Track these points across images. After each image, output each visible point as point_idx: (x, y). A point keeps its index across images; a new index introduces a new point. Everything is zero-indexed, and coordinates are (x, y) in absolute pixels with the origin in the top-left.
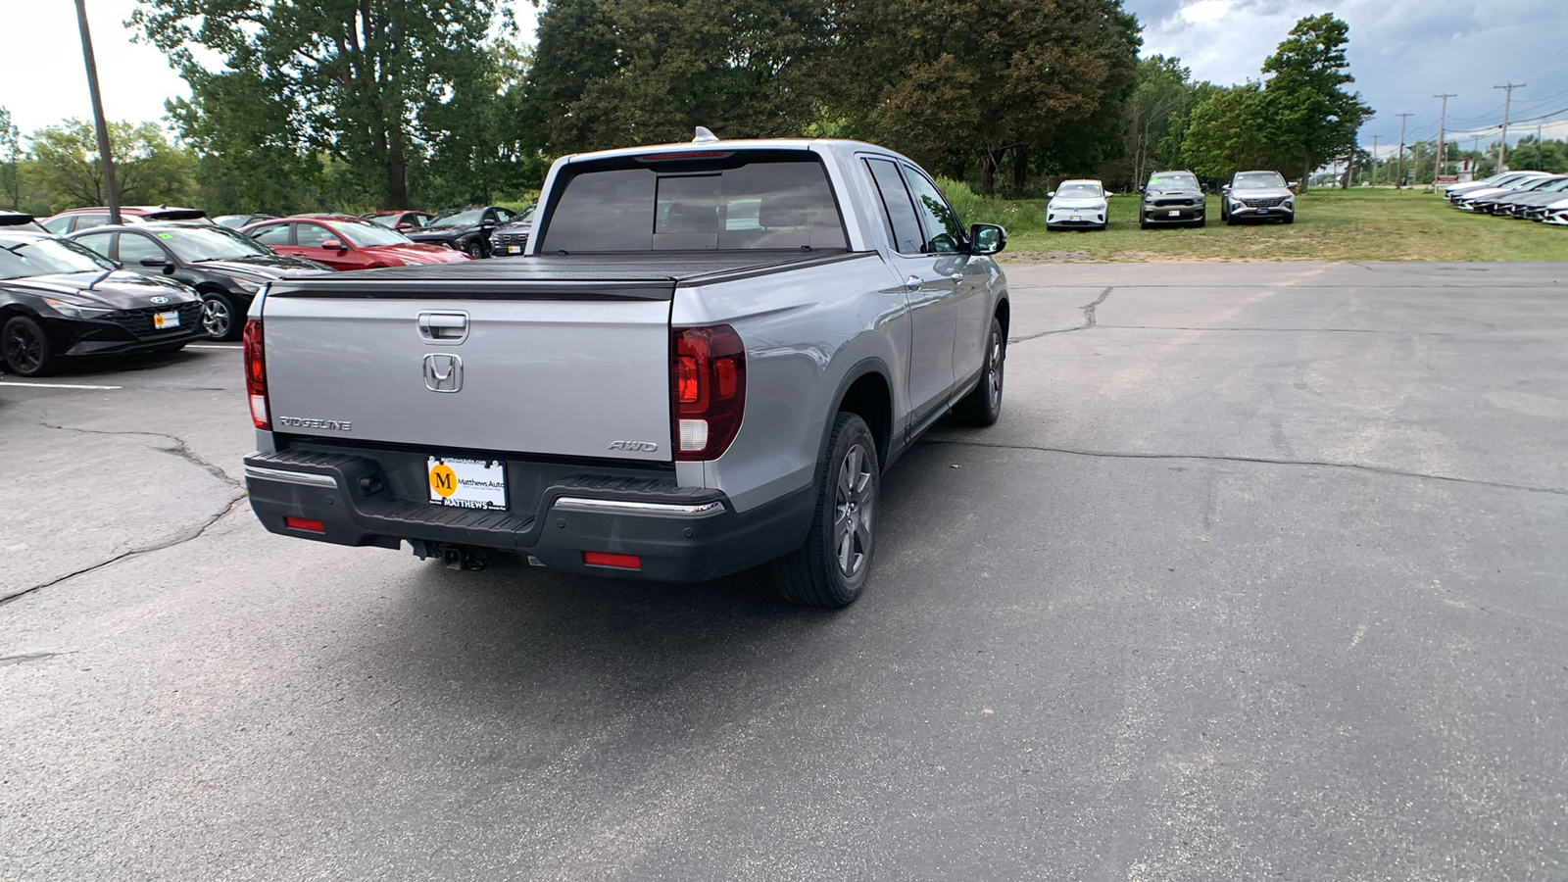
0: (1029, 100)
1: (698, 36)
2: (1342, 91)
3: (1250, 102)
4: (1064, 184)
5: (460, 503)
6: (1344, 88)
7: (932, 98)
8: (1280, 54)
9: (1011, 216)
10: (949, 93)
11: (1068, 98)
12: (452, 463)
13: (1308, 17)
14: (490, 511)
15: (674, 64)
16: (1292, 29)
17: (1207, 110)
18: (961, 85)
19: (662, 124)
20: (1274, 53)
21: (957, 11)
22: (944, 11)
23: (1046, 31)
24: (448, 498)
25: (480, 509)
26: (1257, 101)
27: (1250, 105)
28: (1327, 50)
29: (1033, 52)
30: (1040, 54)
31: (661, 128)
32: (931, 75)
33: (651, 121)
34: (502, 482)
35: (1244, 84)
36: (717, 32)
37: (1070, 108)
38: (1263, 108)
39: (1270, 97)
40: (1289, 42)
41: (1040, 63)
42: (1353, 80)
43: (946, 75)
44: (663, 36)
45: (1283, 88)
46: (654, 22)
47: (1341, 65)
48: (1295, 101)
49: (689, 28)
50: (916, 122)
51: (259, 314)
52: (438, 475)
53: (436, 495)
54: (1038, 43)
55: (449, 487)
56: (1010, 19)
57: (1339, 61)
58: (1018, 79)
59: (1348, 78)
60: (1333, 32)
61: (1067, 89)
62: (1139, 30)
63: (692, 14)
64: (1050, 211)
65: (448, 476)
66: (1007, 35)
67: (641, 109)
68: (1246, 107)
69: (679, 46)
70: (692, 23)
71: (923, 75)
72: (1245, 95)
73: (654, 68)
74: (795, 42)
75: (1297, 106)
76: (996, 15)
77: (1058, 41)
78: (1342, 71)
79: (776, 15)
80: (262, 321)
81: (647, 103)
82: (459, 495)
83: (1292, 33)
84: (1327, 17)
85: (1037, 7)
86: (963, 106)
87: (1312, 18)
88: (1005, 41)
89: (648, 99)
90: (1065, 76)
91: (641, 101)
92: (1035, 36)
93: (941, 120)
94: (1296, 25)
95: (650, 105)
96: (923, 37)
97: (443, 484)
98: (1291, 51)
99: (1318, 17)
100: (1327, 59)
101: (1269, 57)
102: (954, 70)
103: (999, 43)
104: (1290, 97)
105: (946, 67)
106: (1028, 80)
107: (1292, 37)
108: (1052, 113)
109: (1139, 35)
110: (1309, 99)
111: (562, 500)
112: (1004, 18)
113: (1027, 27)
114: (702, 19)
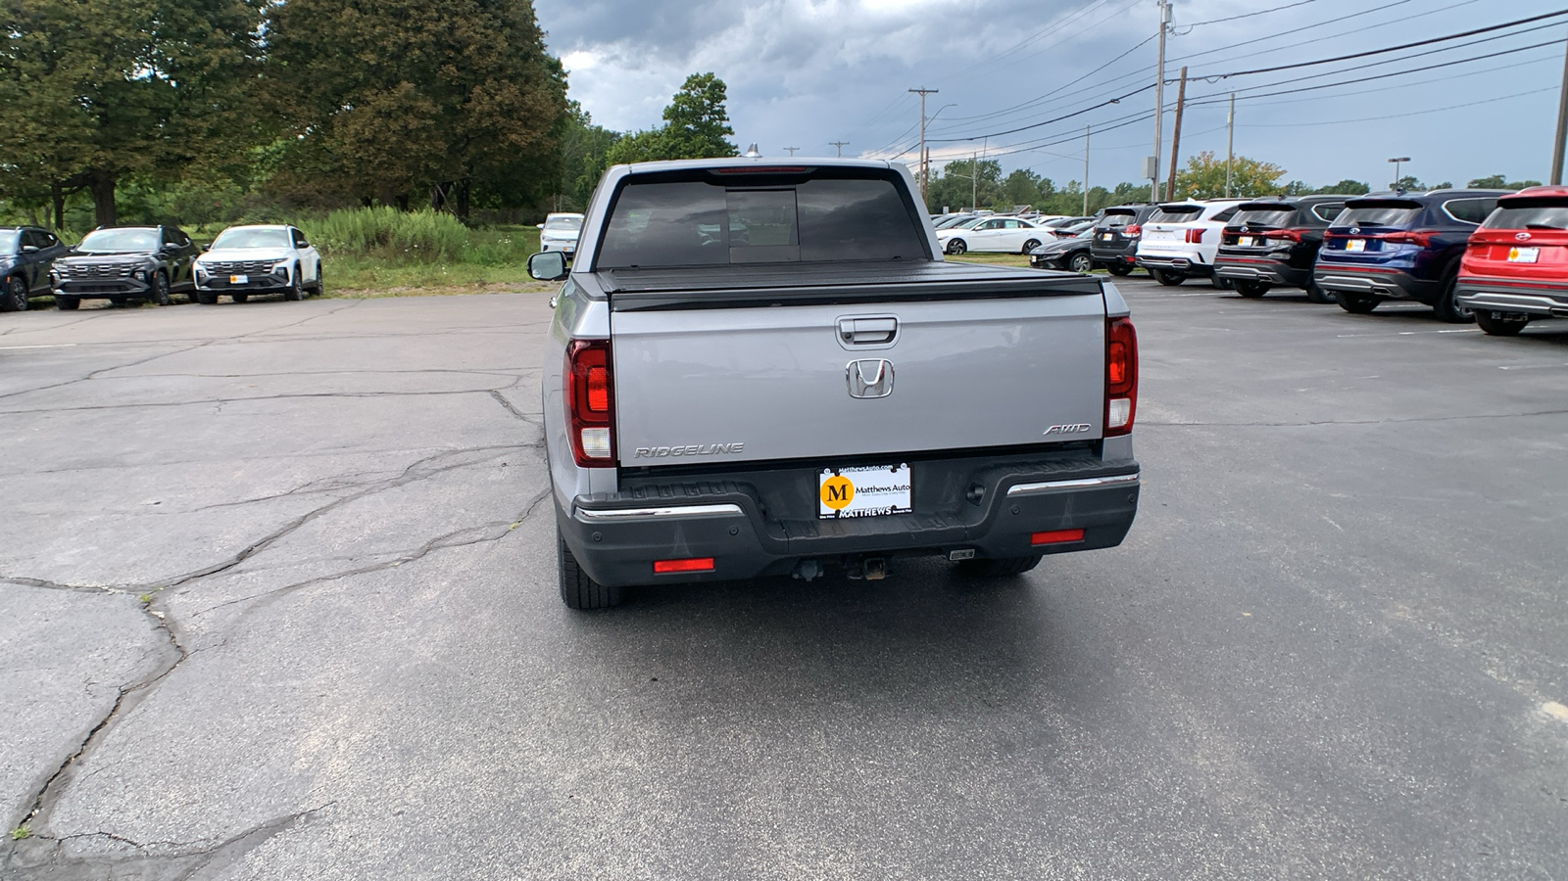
0: (493, 134)
1: (108, 40)
2: (726, 141)
3: (656, 146)
4: (551, 217)
5: (859, 513)
6: (727, 138)
7: (395, 126)
8: (676, 106)
9: (506, 246)
10: (414, 124)
11: (528, 134)
12: (849, 473)
13: (694, 74)
14: (894, 514)
15: (77, 71)
16: (683, 84)
17: (619, 153)
18: (423, 116)
19: (65, 140)
20: (671, 103)
21: (413, 40)
22: (399, 39)
23: (501, 69)
24: (842, 510)
25: (885, 515)
26: (661, 147)
27: (656, 149)
28: (712, 105)
29: (491, 88)
30: (498, 90)
31: (65, 144)
32: (393, 103)
33: (51, 136)
34: (908, 483)
35: (650, 130)
36: (133, 37)
37: (531, 143)
38: (667, 152)
39: (671, 144)
40: (682, 95)
41: (501, 99)
42: (732, 134)
43: (407, 103)
44: (57, 35)
45: (681, 136)
46: (43, 18)
47: (724, 119)
48: (692, 148)
49: (97, 31)
50: (379, 149)
51: (609, 334)
52: (832, 488)
53: (826, 509)
54: (495, 79)
55: (844, 498)
56: (466, 53)
57: (721, 113)
58: (481, 113)
59: (729, 131)
60: (717, 90)
61: (525, 125)
62: (565, 75)
63: (98, 14)
64: (544, 243)
65: (843, 487)
66: (464, 68)
67: (34, 120)
68: (653, 151)
69: (83, 49)
70: (97, 24)
71: (384, 102)
72: (651, 141)
73: (48, 73)
74: (232, 57)
75: (694, 151)
76: (452, 47)
77: (512, 79)
78: (725, 124)
79: (206, 26)
80: (611, 340)
81: (42, 114)
82: (855, 505)
83: (684, 88)
84: (710, 76)
85: (490, 43)
86: (429, 138)
87: (698, 75)
88: (462, 74)
89: (44, 109)
90: (523, 113)
91: (33, 111)
92: (492, 72)
93: (406, 150)
94: (685, 81)
95: (46, 116)
96: (379, 64)
97: (836, 496)
98: (685, 103)
99: (702, 75)
100: (713, 113)
101: (668, 107)
102: (416, 100)
103: (458, 77)
104: (687, 144)
105: (407, 96)
106: (490, 115)
107: (684, 91)
108: (515, 148)
109: (564, 80)
110: (703, 146)
111: (1015, 489)
112: (459, 51)
113: (484, 63)
114: (111, 21)
